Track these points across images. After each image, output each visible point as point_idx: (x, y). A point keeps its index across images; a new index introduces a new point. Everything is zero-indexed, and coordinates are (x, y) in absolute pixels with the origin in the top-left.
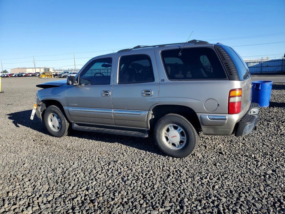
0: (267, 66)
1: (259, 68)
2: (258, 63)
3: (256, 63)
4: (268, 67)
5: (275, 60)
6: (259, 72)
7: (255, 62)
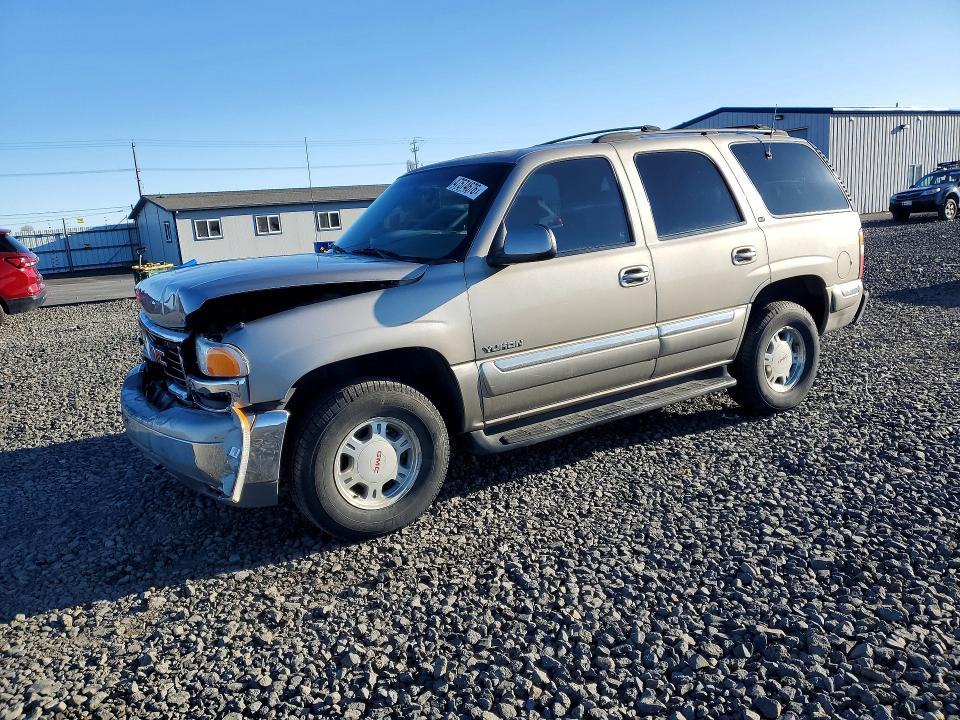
0: (86, 249)
1: (60, 253)
2: (52, 239)
3: (44, 239)
4: (89, 251)
5: (106, 227)
6: (65, 268)
7: (41, 236)
